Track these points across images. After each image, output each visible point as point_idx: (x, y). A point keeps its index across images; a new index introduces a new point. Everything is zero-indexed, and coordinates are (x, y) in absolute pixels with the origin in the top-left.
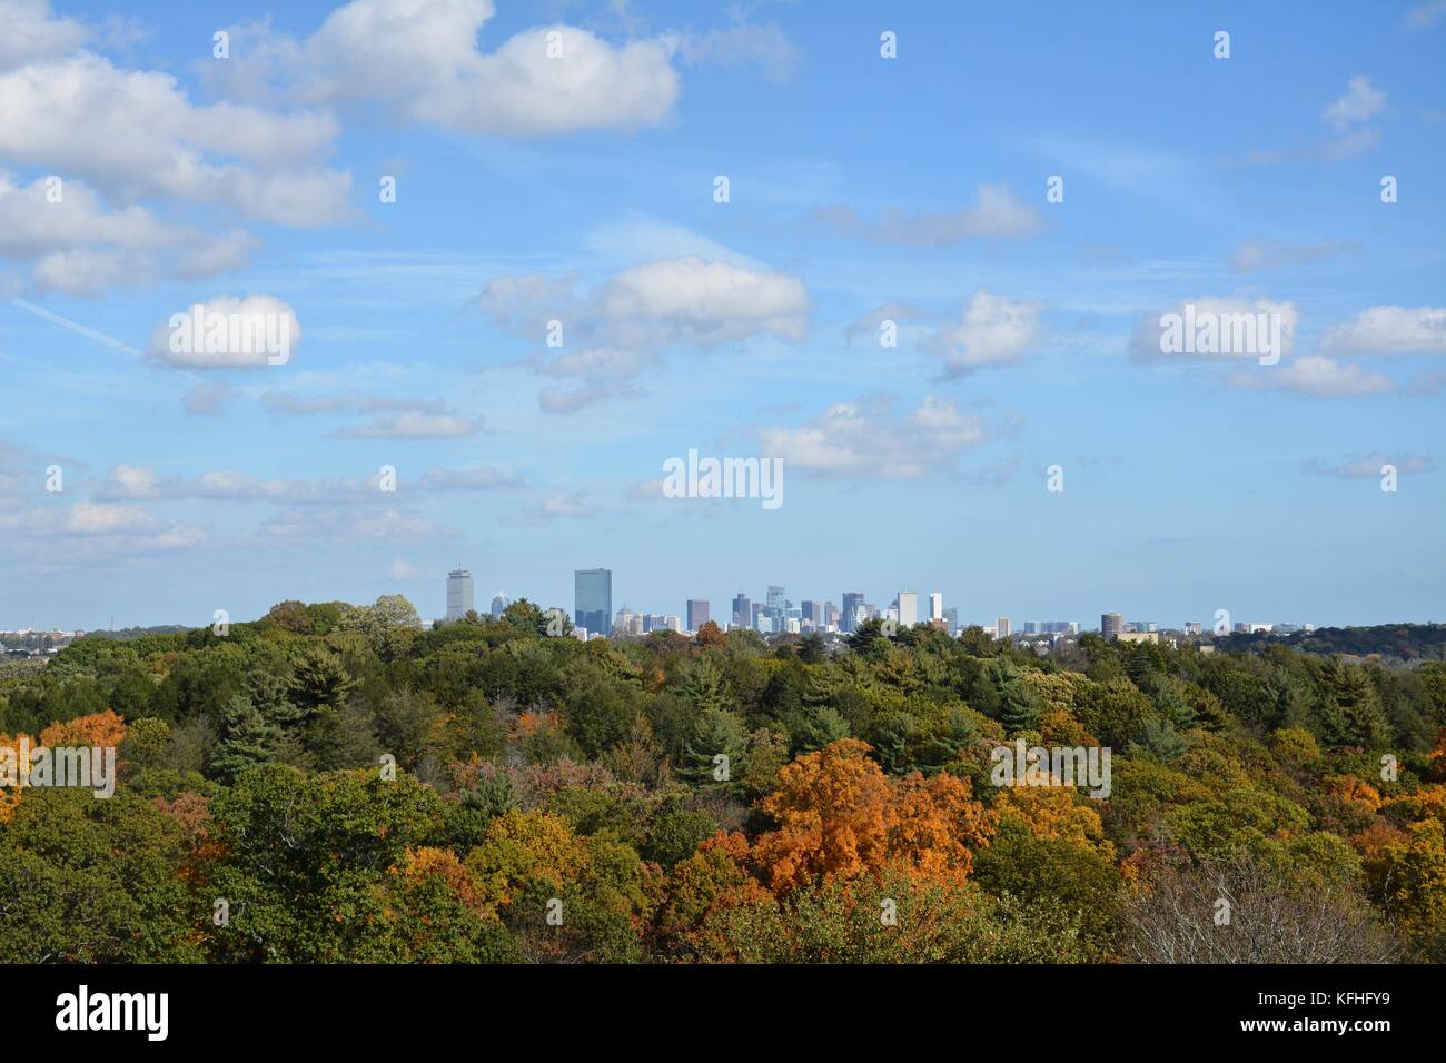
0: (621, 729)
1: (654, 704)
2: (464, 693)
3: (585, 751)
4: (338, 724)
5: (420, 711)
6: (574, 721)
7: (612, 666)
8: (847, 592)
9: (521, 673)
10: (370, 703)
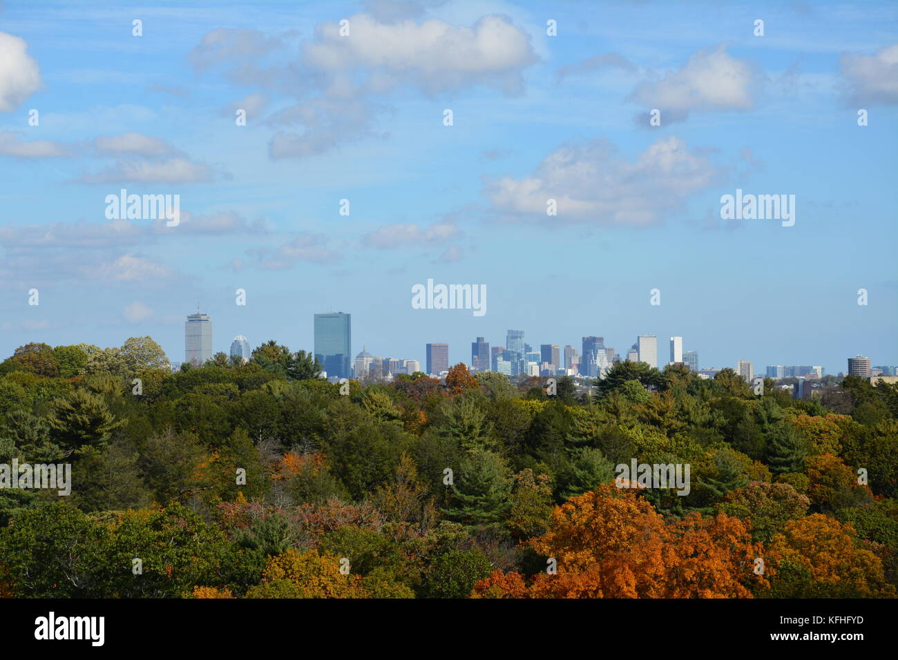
0: (387, 469)
1: (419, 445)
2: (226, 435)
3: (351, 491)
4: (102, 465)
5: (185, 452)
6: (339, 461)
7: (374, 407)
8: (587, 336)
9: (283, 414)
10: (133, 444)
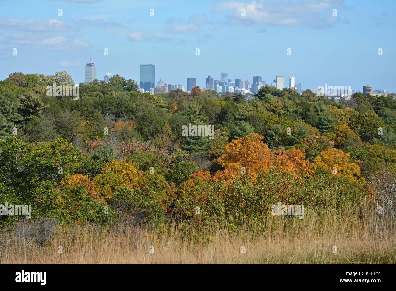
0: (159, 128)
1: (172, 118)
2: (92, 112)
3: (144, 137)
4: (39, 123)
5: (74, 119)
6: (139, 125)
7: (155, 102)
8: (255, 76)
9: (117, 105)
10: (53, 115)
